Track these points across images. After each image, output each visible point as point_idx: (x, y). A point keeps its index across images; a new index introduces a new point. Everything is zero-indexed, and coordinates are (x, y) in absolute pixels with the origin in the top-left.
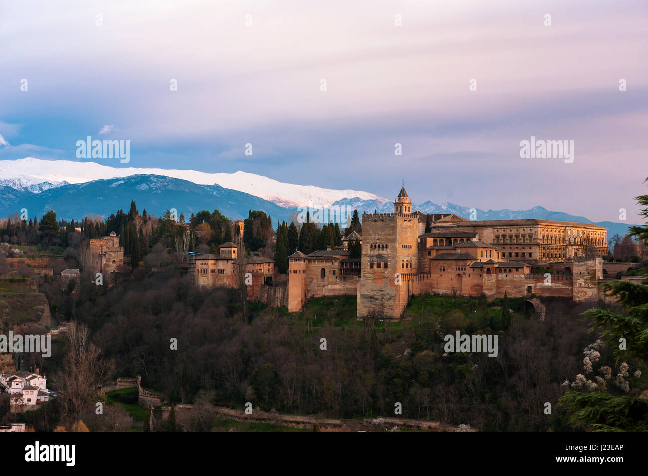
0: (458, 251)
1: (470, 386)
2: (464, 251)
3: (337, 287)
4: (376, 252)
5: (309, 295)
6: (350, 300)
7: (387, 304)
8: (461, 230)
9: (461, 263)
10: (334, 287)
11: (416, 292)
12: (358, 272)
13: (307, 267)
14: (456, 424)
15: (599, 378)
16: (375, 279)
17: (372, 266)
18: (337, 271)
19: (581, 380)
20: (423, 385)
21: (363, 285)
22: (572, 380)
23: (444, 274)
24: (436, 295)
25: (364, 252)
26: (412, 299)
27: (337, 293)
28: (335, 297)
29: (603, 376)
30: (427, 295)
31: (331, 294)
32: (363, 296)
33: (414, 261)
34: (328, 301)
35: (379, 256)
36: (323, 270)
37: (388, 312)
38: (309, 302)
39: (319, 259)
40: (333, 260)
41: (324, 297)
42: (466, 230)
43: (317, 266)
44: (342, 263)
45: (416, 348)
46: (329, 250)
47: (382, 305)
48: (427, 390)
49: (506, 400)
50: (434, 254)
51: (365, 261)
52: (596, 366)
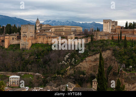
0: (44, 33)
1: (40, 64)
2: (45, 33)
3: (16, 42)
4: (24, 34)
5: (10, 44)
6: (19, 45)
7: (27, 46)
8: (47, 28)
9: (44, 36)
10: (15, 42)
11: (34, 43)
12: (20, 38)
13: (9, 37)
14: (36, 73)
15: (68, 62)
16: (24, 40)
17: (23, 37)
18: (16, 38)
19: (63, 62)
20: (30, 64)
21: (21, 41)
22: (62, 62)
23: (40, 39)
24: (38, 43)
25: (21, 34)
26: (33, 45)
27: (16, 43)
28: (16, 44)
29: (68, 61)
30: (36, 43)
31: (15, 44)
32: (21, 44)
33: (34, 36)
34: (14, 45)
35: (25, 35)
36: (13, 38)
37: (27, 48)
38: (10, 46)
39: (12, 35)
40: (15, 36)
41: (13, 44)
42: (48, 28)
43: (11, 37)
44: (17, 36)
45: (30, 56)
46: (15, 33)
47: (26, 46)
48: (30, 65)
49: (47, 67)
50: (38, 34)
51: (22, 36)
52: (67, 59)
